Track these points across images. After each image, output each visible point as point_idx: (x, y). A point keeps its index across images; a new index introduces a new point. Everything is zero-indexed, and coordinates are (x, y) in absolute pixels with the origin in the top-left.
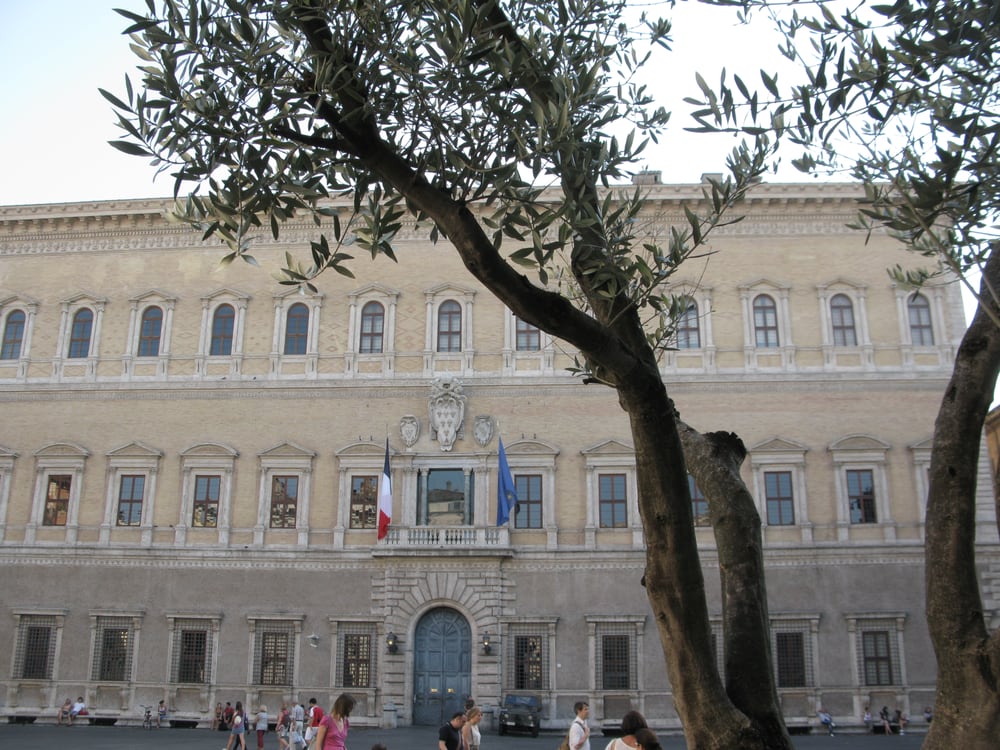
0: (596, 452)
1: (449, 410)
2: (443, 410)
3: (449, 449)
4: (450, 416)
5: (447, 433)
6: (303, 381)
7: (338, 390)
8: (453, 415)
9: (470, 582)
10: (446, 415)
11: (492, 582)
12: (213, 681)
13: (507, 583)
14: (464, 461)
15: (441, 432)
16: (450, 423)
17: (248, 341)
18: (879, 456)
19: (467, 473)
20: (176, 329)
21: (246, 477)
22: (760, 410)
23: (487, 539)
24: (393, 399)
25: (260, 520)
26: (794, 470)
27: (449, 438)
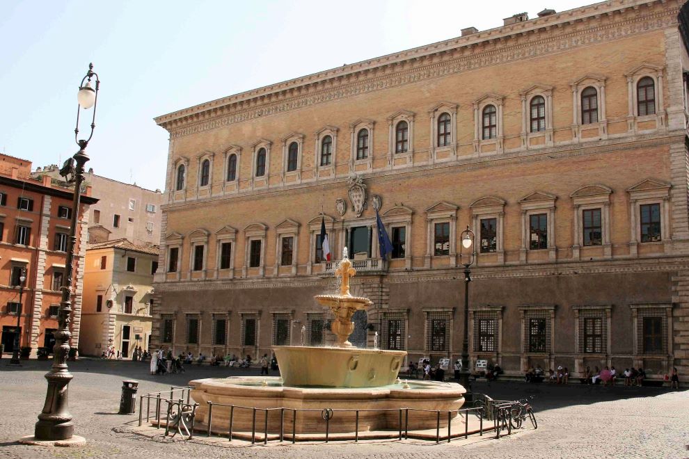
0: (431, 210)
1: (357, 194)
2: (355, 194)
3: (359, 215)
4: (358, 197)
5: (358, 206)
6: (294, 185)
7: (310, 188)
8: (360, 196)
9: (365, 290)
10: (356, 196)
11: (376, 290)
12: (258, 345)
13: (384, 290)
14: (368, 221)
15: (356, 207)
16: (359, 201)
17: (272, 167)
18: (605, 198)
19: (369, 229)
20: (242, 165)
21: (271, 240)
22: (530, 174)
23: (372, 266)
24: (335, 190)
25: (276, 262)
26: (548, 212)
27: (360, 209)
